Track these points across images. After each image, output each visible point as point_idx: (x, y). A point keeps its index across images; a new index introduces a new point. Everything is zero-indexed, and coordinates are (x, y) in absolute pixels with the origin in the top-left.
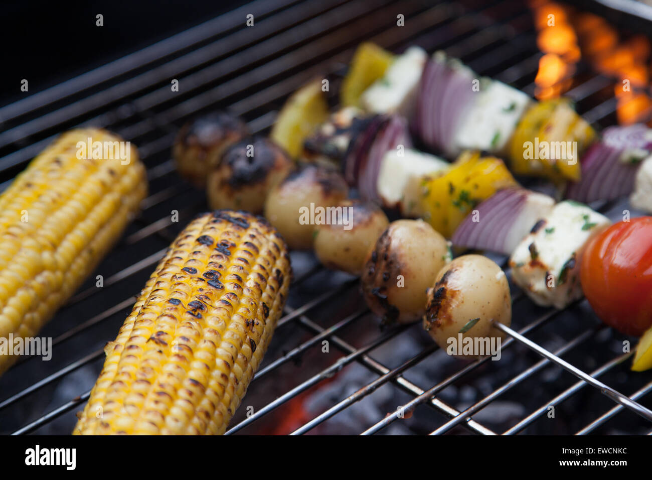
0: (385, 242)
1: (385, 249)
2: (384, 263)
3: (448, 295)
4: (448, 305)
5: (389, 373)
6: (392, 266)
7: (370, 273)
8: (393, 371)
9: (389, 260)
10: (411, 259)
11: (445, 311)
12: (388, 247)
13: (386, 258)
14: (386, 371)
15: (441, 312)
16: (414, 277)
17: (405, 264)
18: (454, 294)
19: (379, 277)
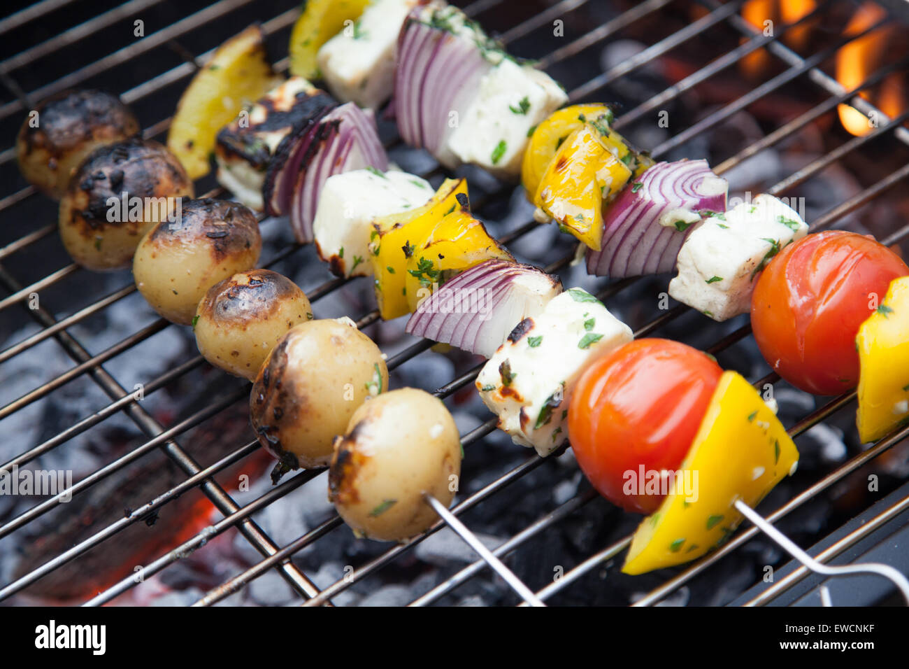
0: (281, 360)
1: (278, 371)
2: (276, 393)
3: (355, 460)
4: (354, 475)
5: (276, 554)
6: (287, 399)
7: (259, 401)
8: (282, 552)
9: (283, 390)
10: (314, 391)
11: (350, 483)
12: (282, 369)
13: (279, 386)
14: (271, 551)
15: (344, 483)
16: (319, 416)
17: (306, 398)
18: (363, 460)
19: (270, 410)
